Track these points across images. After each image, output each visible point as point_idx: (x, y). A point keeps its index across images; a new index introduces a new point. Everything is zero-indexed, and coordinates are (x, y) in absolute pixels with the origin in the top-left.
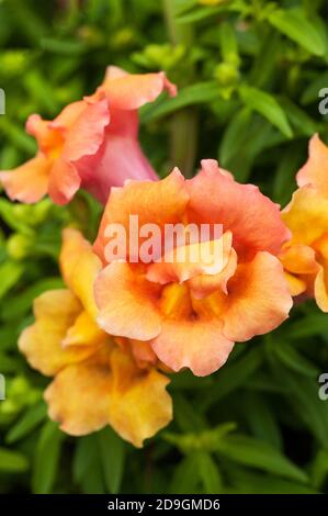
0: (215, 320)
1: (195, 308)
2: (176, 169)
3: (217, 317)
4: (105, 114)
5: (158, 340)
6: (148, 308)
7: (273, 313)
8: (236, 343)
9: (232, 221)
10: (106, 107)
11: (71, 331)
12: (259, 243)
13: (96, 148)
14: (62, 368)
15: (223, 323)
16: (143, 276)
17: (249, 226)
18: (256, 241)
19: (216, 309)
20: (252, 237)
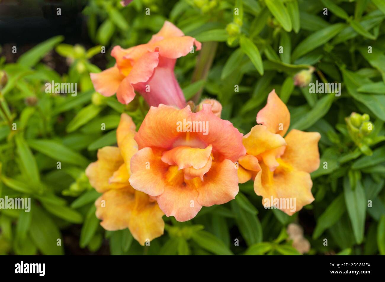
0: (194, 191)
1: (185, 181)
2: (188, 106)
3: (196, 189)
4: (156, 60)
5: (160, 197)
6: (159, 178)
7: (227, 195)
8: (203, 207)
9: (214, 140)
10: (157, 57)
11: (116, 173)
12: (226, 155)
13: (148, 79)
14: (108, 190)
15: (199, 194)
16: (159, 157)
17: (222, 144)
18: (225, 153)
19: (196, 185)
20: (223, 151)
